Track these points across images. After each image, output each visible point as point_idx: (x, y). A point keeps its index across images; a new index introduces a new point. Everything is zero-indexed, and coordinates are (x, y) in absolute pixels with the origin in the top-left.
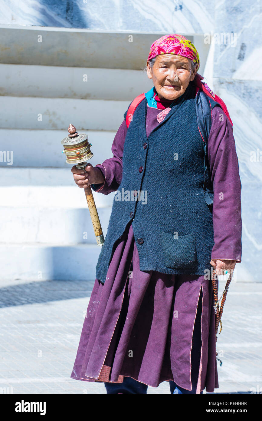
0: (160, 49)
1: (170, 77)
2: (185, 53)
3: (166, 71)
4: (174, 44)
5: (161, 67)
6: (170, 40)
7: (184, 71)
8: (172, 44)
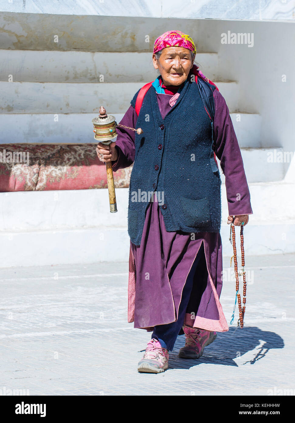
0: (165, 43)
1: (175, 65)
2: (186, 45)
3: (172, 61)
4: (177, 38)
5: (168, 59)
6: (174, 35)
7: (186, 61)
8: (176, 39)
